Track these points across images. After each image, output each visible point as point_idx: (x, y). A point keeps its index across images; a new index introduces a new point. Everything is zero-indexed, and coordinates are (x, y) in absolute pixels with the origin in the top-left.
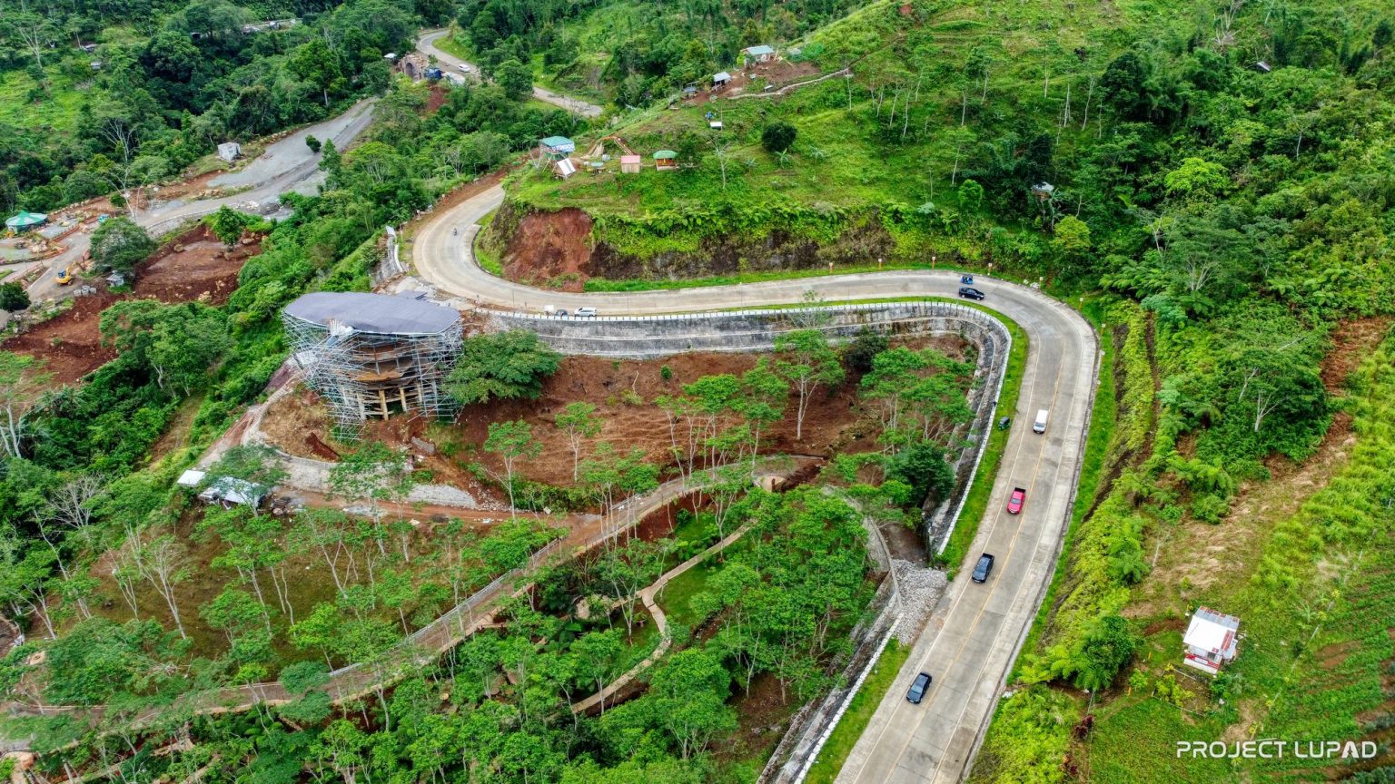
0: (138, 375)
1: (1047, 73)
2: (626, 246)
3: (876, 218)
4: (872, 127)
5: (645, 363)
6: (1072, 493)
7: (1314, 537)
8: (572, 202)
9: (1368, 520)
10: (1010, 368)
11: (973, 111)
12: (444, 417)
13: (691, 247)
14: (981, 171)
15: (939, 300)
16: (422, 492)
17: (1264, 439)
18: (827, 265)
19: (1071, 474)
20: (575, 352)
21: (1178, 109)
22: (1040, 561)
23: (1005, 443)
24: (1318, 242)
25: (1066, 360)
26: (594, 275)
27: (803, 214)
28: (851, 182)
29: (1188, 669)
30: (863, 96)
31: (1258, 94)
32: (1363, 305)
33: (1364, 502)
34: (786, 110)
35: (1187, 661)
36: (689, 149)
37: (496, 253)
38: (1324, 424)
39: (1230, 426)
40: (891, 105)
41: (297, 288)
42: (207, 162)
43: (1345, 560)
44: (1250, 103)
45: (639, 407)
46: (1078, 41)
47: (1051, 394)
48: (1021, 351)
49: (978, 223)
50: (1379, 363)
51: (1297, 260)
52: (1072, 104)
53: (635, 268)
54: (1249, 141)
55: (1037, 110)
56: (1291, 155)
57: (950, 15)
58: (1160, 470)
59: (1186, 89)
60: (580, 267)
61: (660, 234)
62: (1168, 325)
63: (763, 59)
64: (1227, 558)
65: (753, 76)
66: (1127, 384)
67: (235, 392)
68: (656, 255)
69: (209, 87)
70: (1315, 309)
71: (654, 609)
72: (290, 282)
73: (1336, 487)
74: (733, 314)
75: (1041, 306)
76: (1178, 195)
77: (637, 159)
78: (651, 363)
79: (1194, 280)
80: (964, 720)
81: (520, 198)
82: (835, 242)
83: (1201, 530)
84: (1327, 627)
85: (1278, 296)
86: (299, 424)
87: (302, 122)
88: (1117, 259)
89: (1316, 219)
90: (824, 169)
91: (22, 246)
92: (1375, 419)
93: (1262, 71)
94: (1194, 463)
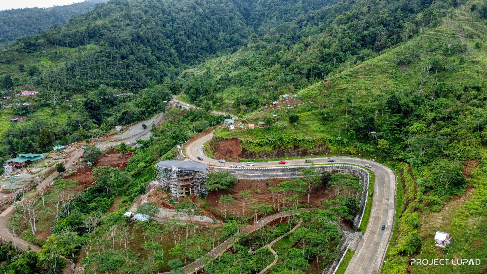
0: (100, 190)
1: (370, 101)
2: (251, 149)
3: (324, 142)
4: (320, 117)
5: (261, 181)
6: (394, 212)
7: (467, 213)
8: (235, 137)
9: (481, 209)
10: (370, 181)
11: (349, 112)
12: (202, 196)
13: (271, 149)
14: (354, 128)
15: (346, 164)
16: (197, 218)
17: (449, 191)
18: (311, 155)
19: (393, 207)
20: (240, 178)
21: (410, 110)
22: (388, 229)
23: (372, 200)
24: (456, 141)
25: (386, 179)
26: (242, 158)
27: (303, 140)
28: (316, 131)
29: (437, 247)
30: (316, 108)
31: (432, 106)
32: (471, 157)
33: (479, 204)
34: (294, 112)
35: (436, 245)
36: (269, 122)
37: (212, 152)
38: (465, 186)
39: (438, 189)
40: (325, 111)
41: (149, 164)
42: (112, 131)
43: (476, 219)
44: (430, 108)
45: (260, 194)
46: (377, 93)
47: (384, 187)
48: (373, 177)
49: (355, 142)
50: (478, 171)
51: (451, 146)
52: (378, 110)
53: (254, 156)
54: (432, 117)
55: (368, 111)
56: (444, 121)
57: (340, 86)
58: (421, 201)
59: (411, 104)
60: (238, 155)
61: (261, 146)
62: (416, 165)
63: (286, 98)
64: (443, 220)
65: (284, 103)
66: (406, 184)
67: (137, 191)
68: (260, 152)
69: (106, 112)
70: (458, 158)
71: (272, 250)
72: (146, 162)
73: (471, 201)
74: (285, 167)
75: (376, 165)
76: (413, 133)
77: (253, 125)
78: (262, 181)
79: (422, 154)
80: (374, 268)
81: (219, 136)
82: (312, 148)
83: (435, 214)
84: (474, 236)
85: (447, 156)
86: (159, 199)
87: (139, 120)
88: (398, 151)
89: (455, 135)
90: (307, 128)
91: (59, 155)
92: (479, 184)
93: (433, 100)
94: (430, 197)
